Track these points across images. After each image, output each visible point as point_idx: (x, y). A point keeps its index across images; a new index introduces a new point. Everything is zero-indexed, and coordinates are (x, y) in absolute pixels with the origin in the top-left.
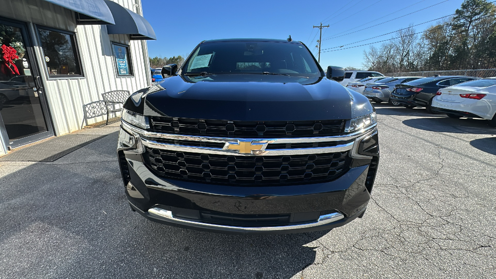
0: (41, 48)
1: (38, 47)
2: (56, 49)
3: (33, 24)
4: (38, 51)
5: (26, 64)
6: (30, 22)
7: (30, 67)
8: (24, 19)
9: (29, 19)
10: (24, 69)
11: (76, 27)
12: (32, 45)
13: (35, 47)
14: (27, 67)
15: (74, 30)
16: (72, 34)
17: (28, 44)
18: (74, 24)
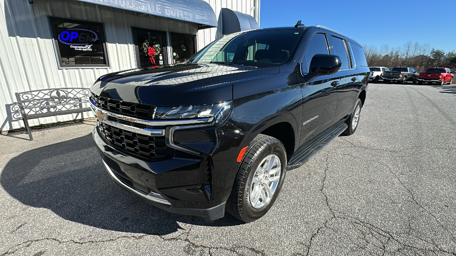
0: (171, 47)
1: (169, 47)
2: (182, 48)
3: (169, 32)
4: (169, 49)
5: (161, 58)
6: (167, 32)
7: (163, 60)
8: (164, 30)
9: (167, 30)
10: (160, 61)
11: (198, 31)
12: (166, 46)
13: (167, 47)
14: (161, 59)
15: (196, 33)
16: (193, 36)
17: (164, 45)
18: (196, 30)
